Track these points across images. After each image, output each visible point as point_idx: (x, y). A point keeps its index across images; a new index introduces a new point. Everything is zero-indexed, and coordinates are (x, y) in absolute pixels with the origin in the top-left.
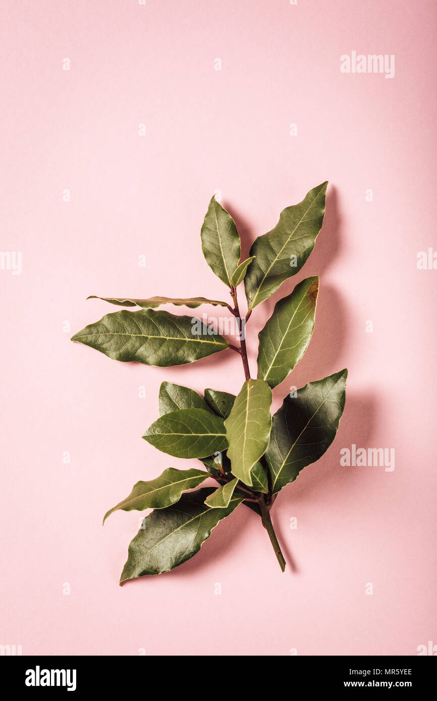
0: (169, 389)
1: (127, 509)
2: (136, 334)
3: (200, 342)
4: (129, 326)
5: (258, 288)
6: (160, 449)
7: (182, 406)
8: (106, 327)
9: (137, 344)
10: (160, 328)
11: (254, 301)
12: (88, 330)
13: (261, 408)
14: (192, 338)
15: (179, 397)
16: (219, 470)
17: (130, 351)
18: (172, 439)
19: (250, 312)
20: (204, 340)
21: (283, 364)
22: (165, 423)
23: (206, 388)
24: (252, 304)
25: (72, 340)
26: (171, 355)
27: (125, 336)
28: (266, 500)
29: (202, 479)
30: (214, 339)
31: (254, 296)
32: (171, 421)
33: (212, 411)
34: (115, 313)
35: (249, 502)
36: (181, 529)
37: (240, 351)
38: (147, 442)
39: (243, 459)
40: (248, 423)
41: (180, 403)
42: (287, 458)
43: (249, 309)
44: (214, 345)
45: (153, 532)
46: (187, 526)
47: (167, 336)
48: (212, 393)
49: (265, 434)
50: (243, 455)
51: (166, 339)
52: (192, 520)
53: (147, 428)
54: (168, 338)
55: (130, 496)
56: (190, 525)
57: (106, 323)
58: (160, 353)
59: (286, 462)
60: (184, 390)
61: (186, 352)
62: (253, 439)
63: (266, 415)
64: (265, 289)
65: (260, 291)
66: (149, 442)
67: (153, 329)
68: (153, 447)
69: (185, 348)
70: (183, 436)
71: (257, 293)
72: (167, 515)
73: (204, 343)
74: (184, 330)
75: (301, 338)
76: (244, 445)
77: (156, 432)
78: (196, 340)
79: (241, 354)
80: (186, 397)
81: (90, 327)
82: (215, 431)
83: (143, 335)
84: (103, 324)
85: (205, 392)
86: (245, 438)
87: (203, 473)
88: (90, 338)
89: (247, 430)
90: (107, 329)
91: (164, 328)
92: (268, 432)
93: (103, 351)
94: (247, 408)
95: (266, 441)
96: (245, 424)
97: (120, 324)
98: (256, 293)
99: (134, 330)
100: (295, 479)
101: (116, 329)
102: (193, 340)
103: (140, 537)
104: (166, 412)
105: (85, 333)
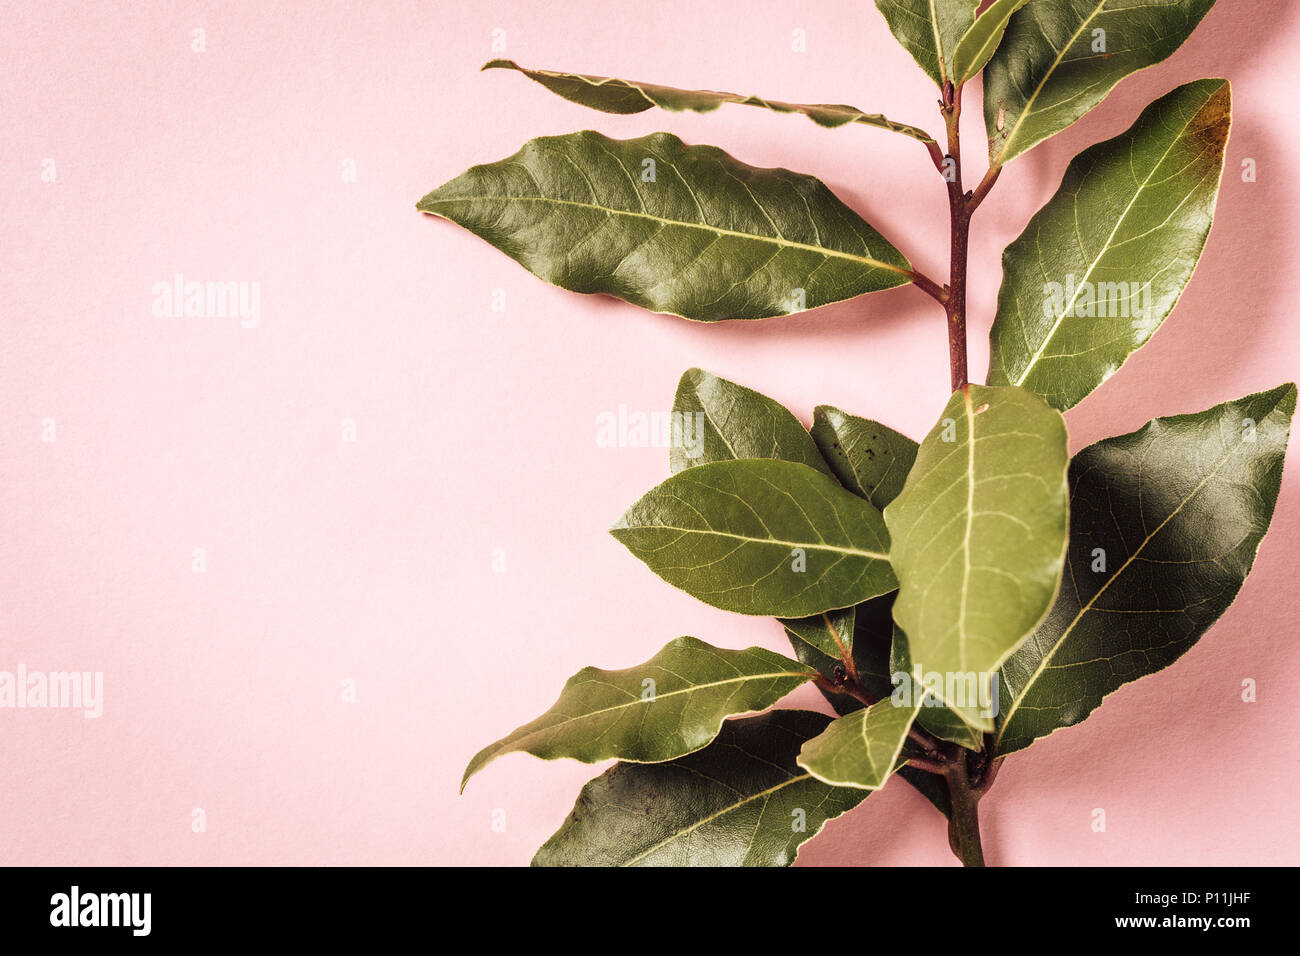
0: (705, 392)
1: (544, 752)
2: (621, 209)
3: (820, 256)
4: (604, 181)
5: (1029, 98)
6: (665, 576)
7: (741, 450)
8: (529, 178)
9: (623, 242)
10: (699, 197)
11: (1012, 137)
12: (473, 182)
13: (1028, 474)
14: (795, 240)
15: (735, 422)
16: (841, 662)
17: (599, 259)
18: (706, 549)
19: (994, 171)
20: (833, 249)
21: (1083, 346)
22: (687, 496)
23: (820, 404)
24: (1005, 146)
25: (419, 206)
26: (725, 284)
27: (588, 211)
28: (971, 772)
29: (788, 685)
30: (867, 250)
31: (1012, 124)
32: (704, 492)
33: (835, 477)
34: (563, 137)
35: (917, 770)
36: (699, 829)
37: (946, 297)
38: (624, 548)
39: (963, 636)
40: (976, 521)
41: (737, 438)
42: (1056, 647)
43: (993, 164)
44: (866, 267)
45: (613, 828)
46: (718, 822)
47: (717, 226)
48: (836, 422)
49: (1047, 559)
50: (961, 623)
51: (714, 235)
52: (737, 805)
53: (628, 506)
54: (721, 232)
55: (553, 711)
56: (728, 823)
57: (532, 164)
58: (692, 275)
59: (1053, 661)
60: (752, 403)
61: (773, 281)
62: (997, 571)
63: (1048, 497)
64: (1053, 103)
65: (1034, 108)
66: (632, 550)
67: (678, 199)
68: (642, 567)
69: (771, 267)
70: (741, 541)
71: (1025, 113)
72: (660, 780)
73: (834, 258)
74: (773, 212)
75: (1157, 268)
76: (965, 589)
77: (657, 520)
78: (807, 247)
79: (946, 306)
80: (758, 422)
81: (479, 171)
82: (840, 539)
83: (642, 215)
84: (522, 168)
85: (815, 413)
86: (968, 568)
87: (789, 664)
88: (478, 208)
89: (972, 541)
90: (533, 184)
91: (711, 197)
92: (1058, 556)
93: (514, 251)
94: (971, 471)
95: (1046, 582)
96: (964, 522)
97: (574, 174)
98: (1021, 112)
99: (616, 196)
100: (1083, 716)
101: (562, 186)
102: (799, 245)
103: (567, 838)
104: (690, 463)
105: (462, 189)
